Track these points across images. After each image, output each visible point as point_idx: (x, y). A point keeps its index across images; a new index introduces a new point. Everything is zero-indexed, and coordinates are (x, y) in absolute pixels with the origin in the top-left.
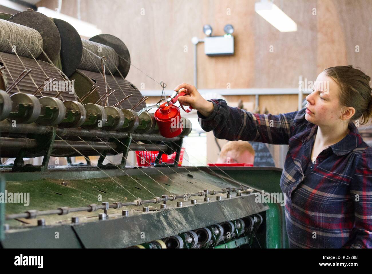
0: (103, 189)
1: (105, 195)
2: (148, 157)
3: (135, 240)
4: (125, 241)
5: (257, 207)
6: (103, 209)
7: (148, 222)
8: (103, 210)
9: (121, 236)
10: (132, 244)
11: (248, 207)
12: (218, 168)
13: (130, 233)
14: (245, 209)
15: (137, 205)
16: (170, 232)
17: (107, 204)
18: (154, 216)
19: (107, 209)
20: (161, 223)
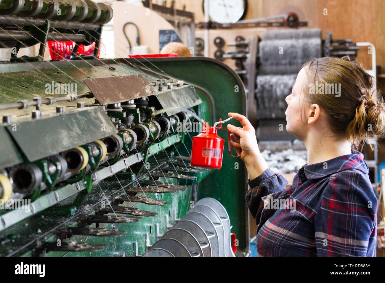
0: (24, 84)
1: (28, 91)
2: (62, 49)
3: (75, 141)
4: (65, 142)
5: (190, 100)
6: (34, 105)
7: (86, 119)
8: (35, 107)
9: (60, 136)
10: (73, 146)
11: (182, 100)
12: (146, 59)
13: (69, 134)
14: (180, 103)
15: (70, 100)
16: (110, 131)
17: (40, 99)
18: (91, 113)
19: (39, 106)
20: (99, 120)
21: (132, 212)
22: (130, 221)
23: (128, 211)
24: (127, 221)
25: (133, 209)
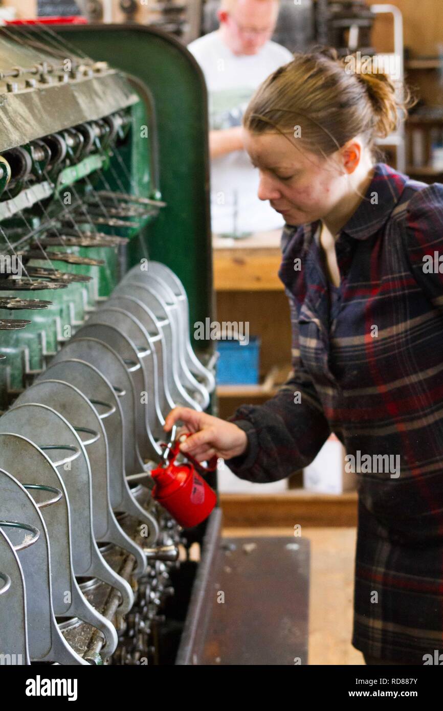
11: (110, 95)
14: (107, 100)
16: (17, 138)
21: (49, 274)
22: (54, 286)
23: (44, 274)
24: (49, 287)
25: (51, 270)
